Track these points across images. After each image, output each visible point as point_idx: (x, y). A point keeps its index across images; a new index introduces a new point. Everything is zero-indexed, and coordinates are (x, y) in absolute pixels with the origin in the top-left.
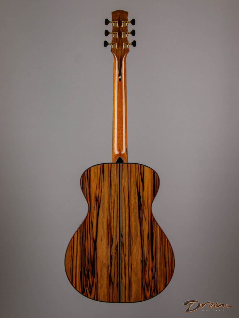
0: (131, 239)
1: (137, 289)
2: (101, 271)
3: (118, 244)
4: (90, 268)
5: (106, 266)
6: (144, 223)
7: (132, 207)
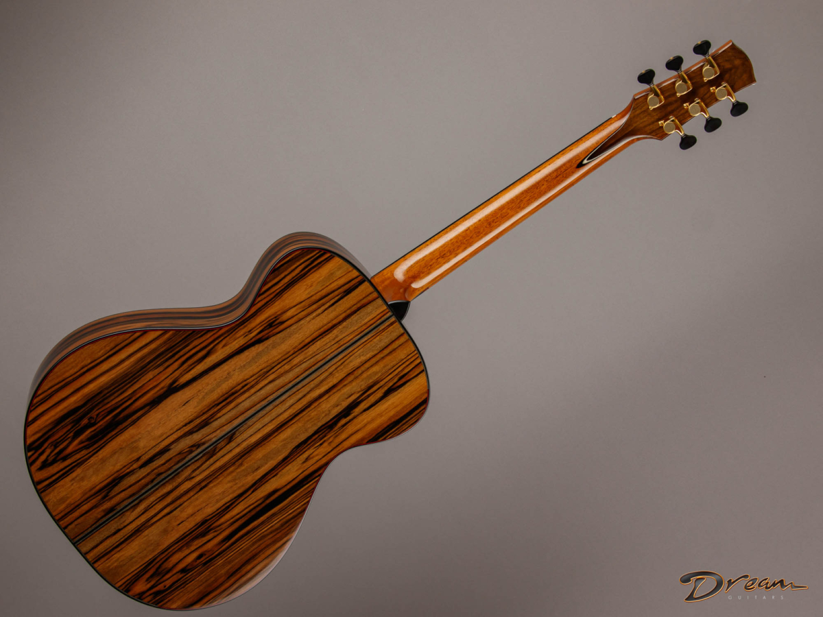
0: (237, 464)
1: (134, 557)
2: (114, 453)
3: (204, 444)
4: (102, 423)
5: (135, 455)
6: (294, 463)
7: (313, 414)
